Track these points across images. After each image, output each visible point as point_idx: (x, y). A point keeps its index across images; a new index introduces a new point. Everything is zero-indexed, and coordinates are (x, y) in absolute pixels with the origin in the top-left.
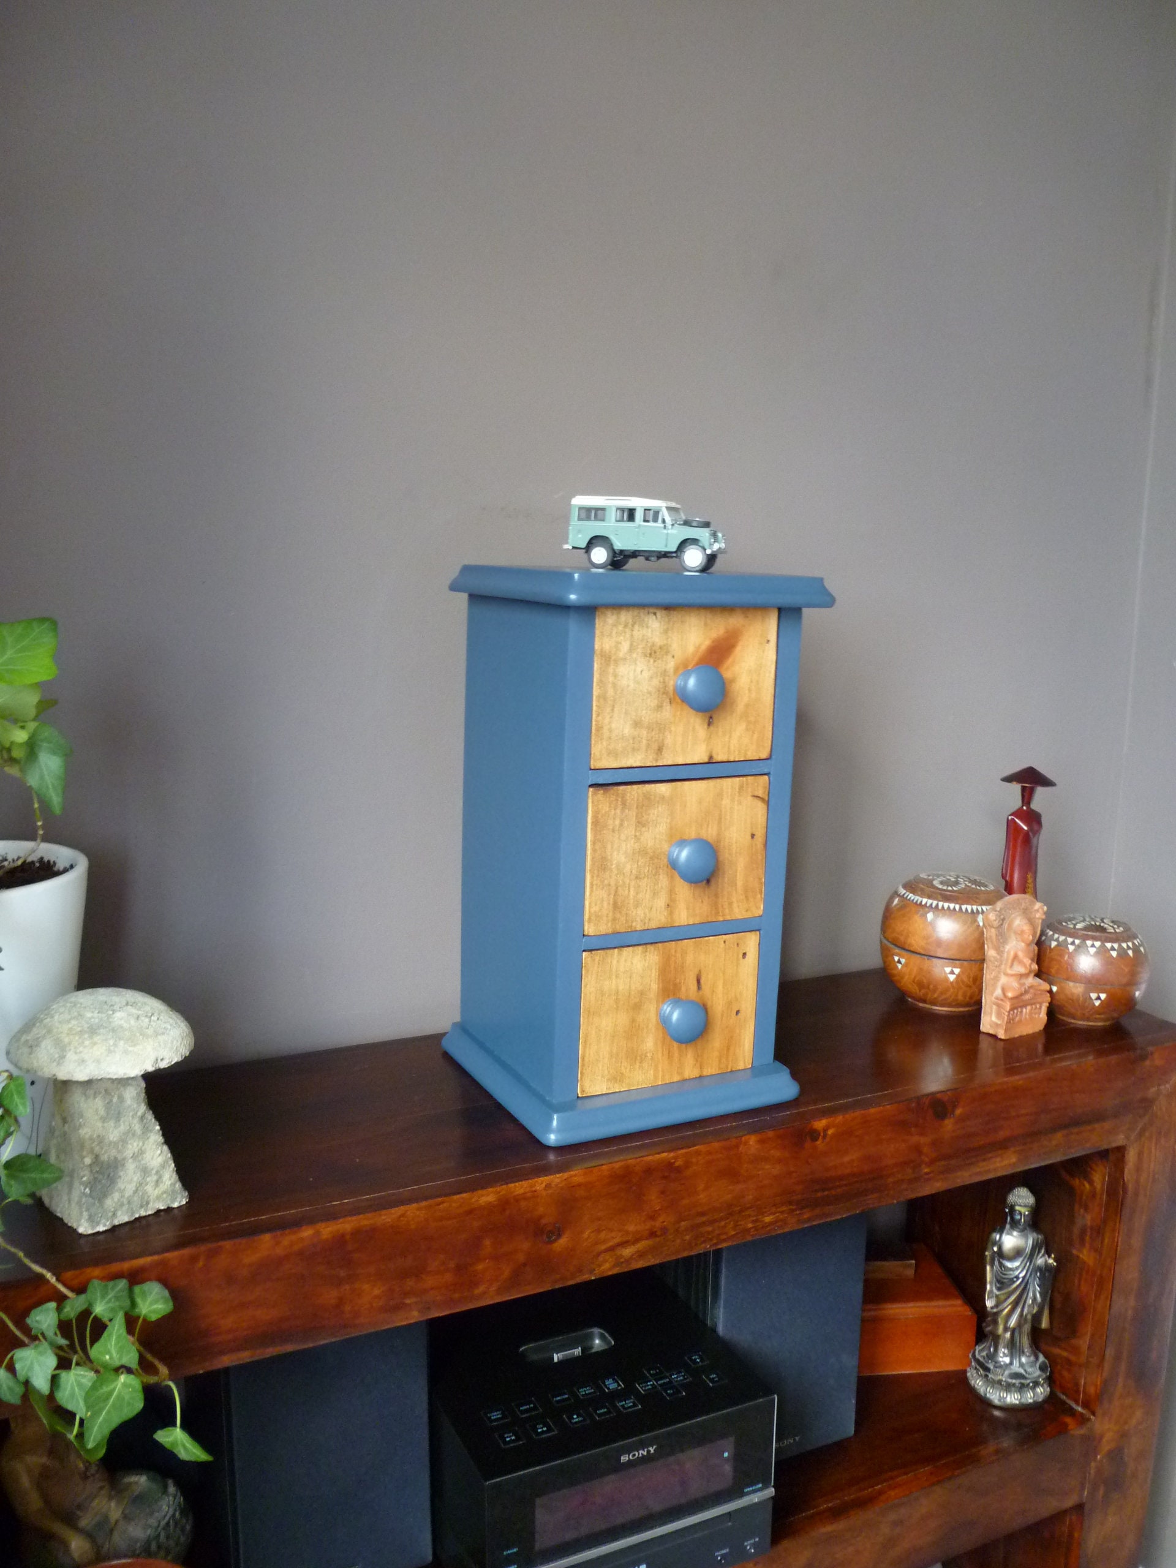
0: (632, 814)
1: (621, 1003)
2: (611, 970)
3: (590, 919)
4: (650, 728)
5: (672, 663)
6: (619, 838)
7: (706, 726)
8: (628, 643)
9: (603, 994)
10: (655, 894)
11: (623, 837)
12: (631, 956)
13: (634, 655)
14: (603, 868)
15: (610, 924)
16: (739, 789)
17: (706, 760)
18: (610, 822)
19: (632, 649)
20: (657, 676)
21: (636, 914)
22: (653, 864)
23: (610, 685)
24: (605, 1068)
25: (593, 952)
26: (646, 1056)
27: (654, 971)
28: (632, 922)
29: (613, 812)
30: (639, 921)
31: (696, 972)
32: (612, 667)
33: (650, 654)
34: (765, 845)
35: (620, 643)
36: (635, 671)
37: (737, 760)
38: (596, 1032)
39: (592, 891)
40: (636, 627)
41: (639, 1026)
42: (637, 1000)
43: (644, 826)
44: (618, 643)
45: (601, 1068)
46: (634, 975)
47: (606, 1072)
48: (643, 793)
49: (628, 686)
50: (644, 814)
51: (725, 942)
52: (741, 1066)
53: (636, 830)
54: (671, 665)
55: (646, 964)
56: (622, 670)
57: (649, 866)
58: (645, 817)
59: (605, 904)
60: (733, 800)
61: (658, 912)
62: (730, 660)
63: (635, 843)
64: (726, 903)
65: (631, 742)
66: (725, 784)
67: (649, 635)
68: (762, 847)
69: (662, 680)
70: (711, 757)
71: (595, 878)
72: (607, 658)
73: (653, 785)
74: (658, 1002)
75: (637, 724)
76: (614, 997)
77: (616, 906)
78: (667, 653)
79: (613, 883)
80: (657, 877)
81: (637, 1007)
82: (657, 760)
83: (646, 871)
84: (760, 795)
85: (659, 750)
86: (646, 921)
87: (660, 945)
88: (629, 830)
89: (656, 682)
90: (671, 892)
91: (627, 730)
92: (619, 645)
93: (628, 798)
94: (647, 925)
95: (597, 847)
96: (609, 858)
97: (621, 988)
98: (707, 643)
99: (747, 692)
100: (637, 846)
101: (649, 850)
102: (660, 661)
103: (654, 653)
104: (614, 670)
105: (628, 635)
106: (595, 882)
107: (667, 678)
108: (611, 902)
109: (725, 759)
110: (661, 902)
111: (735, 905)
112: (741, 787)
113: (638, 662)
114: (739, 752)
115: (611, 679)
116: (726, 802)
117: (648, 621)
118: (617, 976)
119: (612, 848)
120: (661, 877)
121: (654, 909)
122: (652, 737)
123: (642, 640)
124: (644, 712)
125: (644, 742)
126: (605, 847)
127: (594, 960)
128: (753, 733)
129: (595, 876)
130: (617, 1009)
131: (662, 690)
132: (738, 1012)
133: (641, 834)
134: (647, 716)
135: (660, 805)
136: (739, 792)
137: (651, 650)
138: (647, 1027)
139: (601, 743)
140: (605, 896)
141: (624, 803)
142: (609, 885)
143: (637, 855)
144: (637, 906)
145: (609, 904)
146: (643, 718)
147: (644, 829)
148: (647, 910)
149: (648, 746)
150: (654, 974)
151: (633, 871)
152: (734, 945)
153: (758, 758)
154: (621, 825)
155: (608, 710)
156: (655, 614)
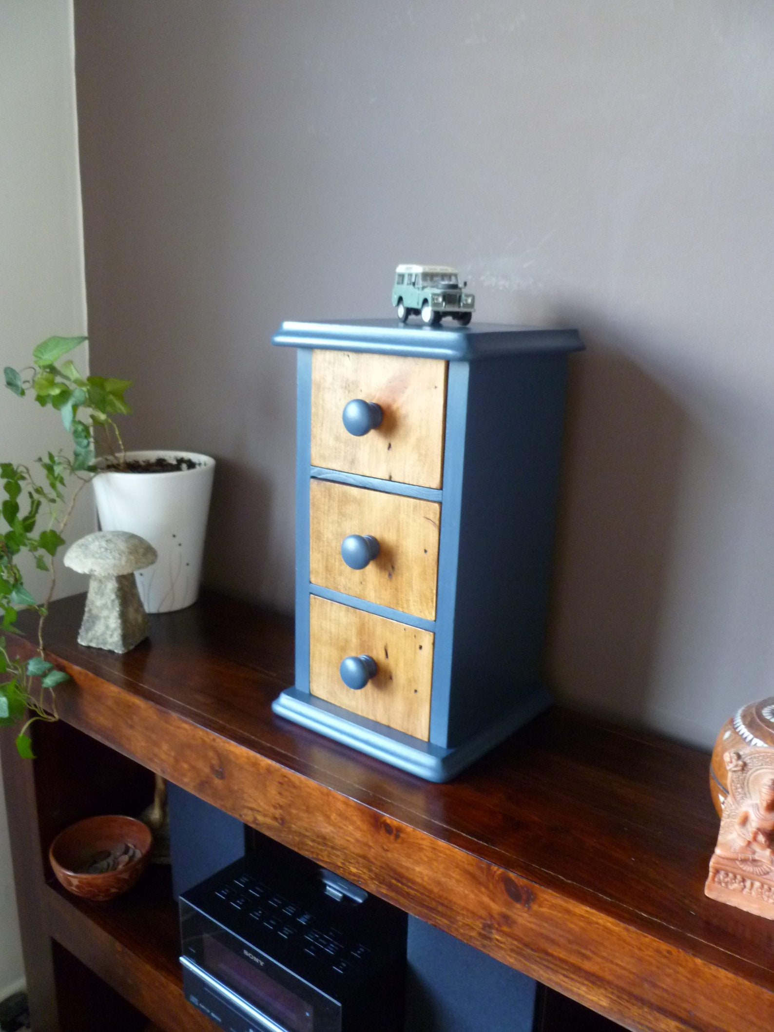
0: (335, 504)
2: (326, 614)
3: (312, 571)
4: (347, 444)
5: (361, 395)
6: (328, 519)
7: (387, 450)
8: (331, 376)
9: (322, 629)
12: (339, 610)
13: (336, 387)
15: (323, 581)
16: (414, 508)
17: (387, 477)
18: (322, 506)
19: (334, 382)
21: (340, 580)
23: (320, 407)
24: (326, 682)
25: (316, 596)
27: (354, 627)
28: (338, 585)
29: (323, 499)
30: (342, 586)
31: (385, 643)
32: (321, 393)
33: (346, 387)
34: (437, 563)
36: (336, 399)
37: (410, 484)
38: (319, 653)
39: (313, 552)
40: (336, 365)
42: (344, 644)
43: (343, 516)
44: (325, 375)
45: (322, 680)
46: (341, 625)
47: (326, 685)
48: (342, 492)
49: (331, 409)
50: (343, 507)
51: (405, 629)
52: (418, 736)
53: (338, 518)
55: (349, 621)
56: (328, 396)
58: (344, 510)
60: (408, 515)
61: (355, 585)
62: (404, 399)
63: (338, 527)
64: (405, 599)
65: (335, 451)
66: (402, 502)
67: (345, 371)
68: (434, 564)
70: (390, 477)
71: (315, 544)
72: (320, 387)
73: (348, 487)
74: (356, 653)
75: (337, 439)
76: (328, 635)
77: (326, 568)
79: (325, 551)
81: (344, 649)
82: (352, 470)
84: (433, 519)
85: (352, 461)
87: (358, 610)
88: (333, 516)
90: (363, 574)
91: (332, 442)
93: (333, 492)
94: (348, 590)
95: (315, 522)
96: (322, 532)
97: (333, 630)
98: (386, 383)
99: (418, 428)
100: (339, 530)
102: (352, 393)
104: (323, 396)
105: (331, 370)
109: (402, 480)
111: (411, 603)
113: (337, 392)
114: (412, 477)
115: (321, 401)
116: (403, 516)
117: (344, 362)
118: (330, 620)
119: (324, 525)
121: (352, 582)
122: (348, 451)
123: (340, 375)
125: (343, 453)
126: (319, 524)
127: (317, 602)
128: (424, 463)
132: (416, 691)
133: (341, 522)
136: (413, 511)
137: (346, 384)
139: (316, 448)
140: (321, 559)
141: (330, 495)
144: (340, 574)
145: (323, 565)
146: (341, 435)
148: (347, 580)
149: (345, 457)
150: (354, 630)
152: (412, 634)
153: (429, 486)
154: (329, 510)
155: (320, 425)
156: (348, 356)
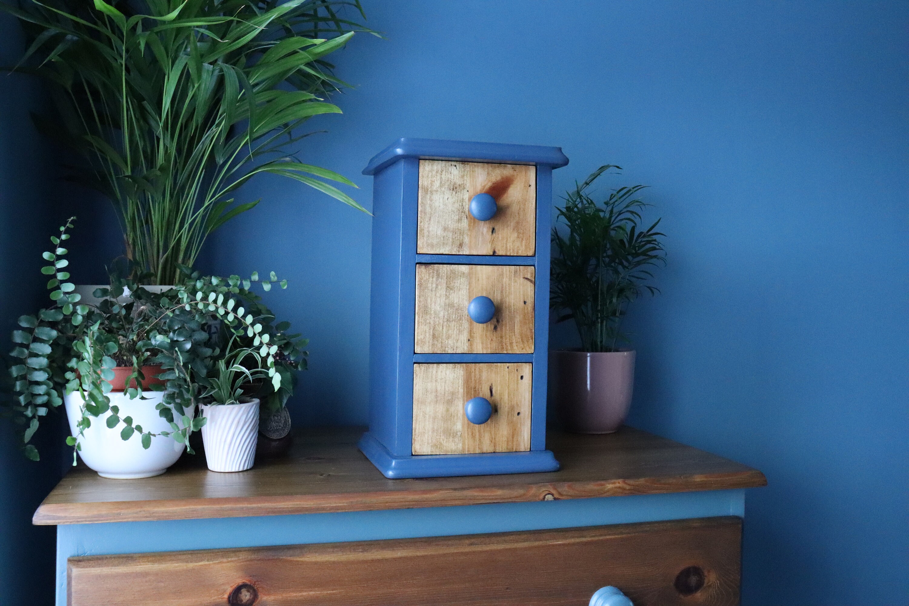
0: (443, 281)
1: (439, 398)
2: (432, 377)
3: (417, 343)
4: (454, 232)
5: (467, 195)
6: (435, 295)
7: (491, 233)
8: (439, 182)
9: (427, 391)
10: (460, 332)
11: (438, 295)
12: (445, 369)
13: (443, 189)
14: (425, 312)
15: (430, 348)
16: (514, 273)
17: (491, 253)
18: (430, 285)
19: (441, 185)
20: (458, 201)
21: (448, 343)
22: (458, 313)
23: (428, 205)
24: (430, 438)
25: (420, 365)
26: (456, 434)
27: (460, 381)
28: (445, 347)
29: (431, 279)
30: (450, 347)
31: (490, 385)
32: (429, 195)
33: (453, 189)
34: (534, 309)
35: (434, 182)
36: (443, 198)
37: (512, 255)
38: (423, 414)
39: (419, 326)
40: (444, 172)
41: (451, 414)
42: (450, 398)
43: (451, 289)
44: (432, 182)
45: (426, 437)
46: (447, 382)
47: (430, 441)
48: (450, 270)
49: (439, 206)
50: (451, 282)
51: (508, 367)
52: (522, 449)
53: (446, 291)
54: (466, 196)
55: (456, 376)
56: (436, 197)
57: (456, 314)
58: (452, 285)
59: (427, 335)
60: (510, 279)
61: (462, 343)
62: (506, 195)
63: (446, 299)
64: (509, 343)
65: (442, 239)
66: (504, 269)
67: (452, 177)
68: (532, 310)
69: (461, 204)
70: (494, 252)
71: (420, 318)
72: (426, 191)
73: (456, 266)
74: (464, 400)
75: (445, 229)
76: (434, 394)
77: (434, 336)
78: (464, 188)
79: (432, 323)
80: (461, 322)
81: (450, 402)
82: (459, 251)
83: (454, 317)
84: (529, 278)
85: (460, 245)
86: (455, 348)
87: (464, 364)
88: (442, 291)
89: (457, 205)
90: (471, 332)
91: (440, 232)
92: (433, 183)
93: (441, 272)
94: (455, 350)
95: (421, 300)
96: (429, 306)
97: (439, 389)
98: (490, 184)
99: (517, 214)
100: (447, 301)
101: (455, 305)
102: (459, 193)
103: (455, 188)
104: (430, 197)
105: (439, 177)
106: (420, 321)
107: (464, 204)
108: (431, 334)
109: (504, 254)
110: (464, 337)
111: (514, 344)
112: (516, 272)
113: (445, 193)
114: (513, 250)
115: (428, 202)
116: (505, 280)
117: (451, 170)
118: (436, 381)
119: (431, 300)
120: (463, 322)
121: (460, 341)
122: (455, 238)
123: (448, 180)
124: (450, 222)
125: (451, 240)
126: (426, 300)
127: (421, 369)
128: (522, 239)
129: (421, 317)
130: (437, 401)
131: (461, 211)
132: (519, 414)
133: (449, 294)
134: (452, 225)
135: (462, 278)
136: (514, 275)
137: (454, 186)
138: (457, 415)
139: (423, 238)
140: (427, 330)
141: (438, 275)
142: (430, 323)
143: (447, 307)
144: (448, 337)
145: (430, 335)
146: (449, 226)
147: (451, 291)
148: (455, 341)
149: (453, 242)
150: (461, 382)
151: (445, 316)
152: (514, 369)
153: (526, 255)
154: (437, 287)
155: (427, 219)
156: (455, 166)
